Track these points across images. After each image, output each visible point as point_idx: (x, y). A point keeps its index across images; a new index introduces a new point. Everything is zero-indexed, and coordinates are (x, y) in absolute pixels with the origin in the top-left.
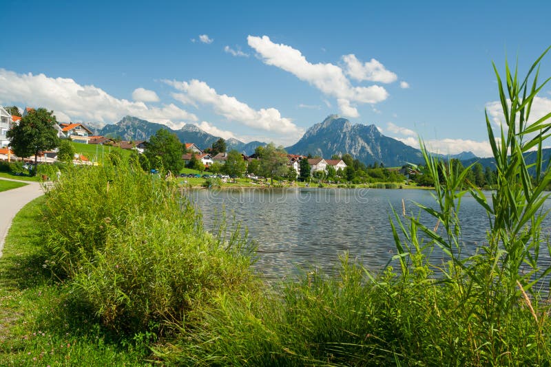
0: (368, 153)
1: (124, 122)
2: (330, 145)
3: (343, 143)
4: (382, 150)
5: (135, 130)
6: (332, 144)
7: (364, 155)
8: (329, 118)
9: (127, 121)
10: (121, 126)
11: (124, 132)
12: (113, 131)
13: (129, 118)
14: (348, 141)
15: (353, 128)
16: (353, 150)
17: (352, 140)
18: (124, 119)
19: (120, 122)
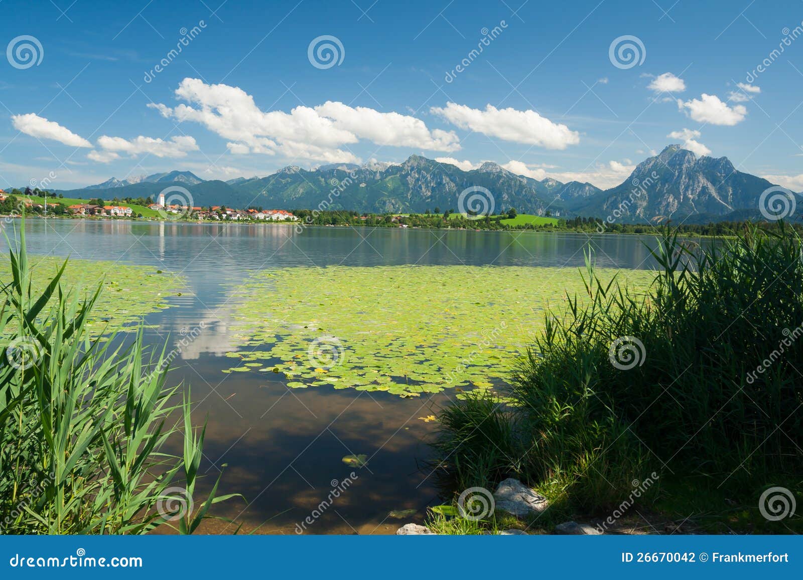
0: (710, 195)
1: (409, 162)
2: (659, 185)
3: (678, 183)
4: (733, 191)
5: (419, 172)
6: (663, 185)
7: (704, 198)
8: (667, 149)
9: (412, 161)
10: (406, 168)
11: (407, 175)
12: (396, 174)
13: (415, 158)
14: (684, 179)
15: (697, 162)
16: (690, 192)
17: (689, 179)
18: (410, 158)
19: (405, 163)
